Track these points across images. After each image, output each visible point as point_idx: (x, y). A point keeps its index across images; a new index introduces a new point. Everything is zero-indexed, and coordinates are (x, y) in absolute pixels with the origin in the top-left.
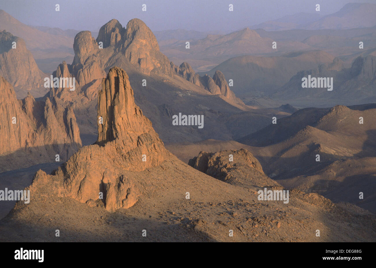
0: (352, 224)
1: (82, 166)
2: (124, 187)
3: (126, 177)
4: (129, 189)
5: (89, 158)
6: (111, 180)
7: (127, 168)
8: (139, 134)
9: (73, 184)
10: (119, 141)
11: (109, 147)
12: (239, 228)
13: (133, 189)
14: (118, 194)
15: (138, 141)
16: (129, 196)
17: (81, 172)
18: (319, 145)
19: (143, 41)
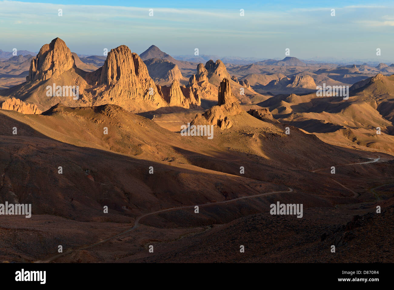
0: (306, 137)
1: (213, 113)
2: (227, 121)
3: (228, 117)
4: (229, 122)
5: (215, 110)
6: (223, 118)
7: (228, 114)
8: (233, 102)
9: (210, 119)
10: (226, 105)
11: (222, 106)
12: (268, 137)
13: (230, 122)
14: (225, 123)
15: (232, 105)
16: (229, 124)
17: (213, 115)
18: (286, 108)
19: (221, 68)
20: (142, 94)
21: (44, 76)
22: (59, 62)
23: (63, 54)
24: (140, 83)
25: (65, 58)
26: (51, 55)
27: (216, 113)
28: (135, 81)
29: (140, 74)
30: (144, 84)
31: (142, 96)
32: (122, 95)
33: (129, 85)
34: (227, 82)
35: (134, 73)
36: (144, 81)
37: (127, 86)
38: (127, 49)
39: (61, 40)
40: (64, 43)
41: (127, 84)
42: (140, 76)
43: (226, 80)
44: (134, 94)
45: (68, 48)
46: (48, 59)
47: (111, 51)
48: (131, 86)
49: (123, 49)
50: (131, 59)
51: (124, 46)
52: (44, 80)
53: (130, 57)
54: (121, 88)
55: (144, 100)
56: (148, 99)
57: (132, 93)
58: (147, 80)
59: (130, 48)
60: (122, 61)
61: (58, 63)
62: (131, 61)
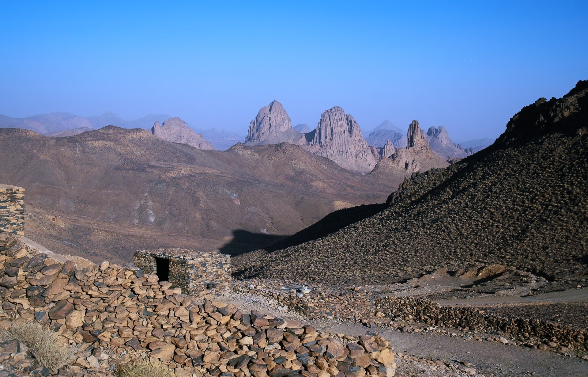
2: (415, 164)
3: (416, 160)
6: (410, 161)
7: (417, 157)
8: (422, 145)
10: (414, 147)
11: (411, 149)
13: (418, 165)
14: (412, 166)
15: (421, 148)
16: (416, 167)
19: (444, 134)
20: (354, 154)
21: (261, 137)
22: (276, 124)
23: (280, 116)
24: (353, 143)
25: (281, 120)
26: (269, 117)
27: (403, 154)
28: (348, 141)
29: (354, 135)
30: (357, 145)
31: (354, 156)
32: (334, 155)
33: (342, 145)
34: (416, 124)
35: (347, 133)
36: (357, 142)
37: (340, 146)
38: (341, 111)
39: (278, 103)
40: (281, 105)
41: (340, 144)
42: (353, 137)
43: (415, 121)
44: (346, 154)
45: (285, 111)
46: (265, 121)
47: (325, 112)
48: (344, 146)
49: (337, 110)
50: (344, 120)
51: (338, 107)
52: (261, 141)
53: (343, 117)
54: (333, 148)
55: (357, 160)
56: (360, 159)
57: (344, 154)
58: (360, 141)
59: (343, 109)
60: (335, 121)
61: (274, 124)
62: (344, 121)
